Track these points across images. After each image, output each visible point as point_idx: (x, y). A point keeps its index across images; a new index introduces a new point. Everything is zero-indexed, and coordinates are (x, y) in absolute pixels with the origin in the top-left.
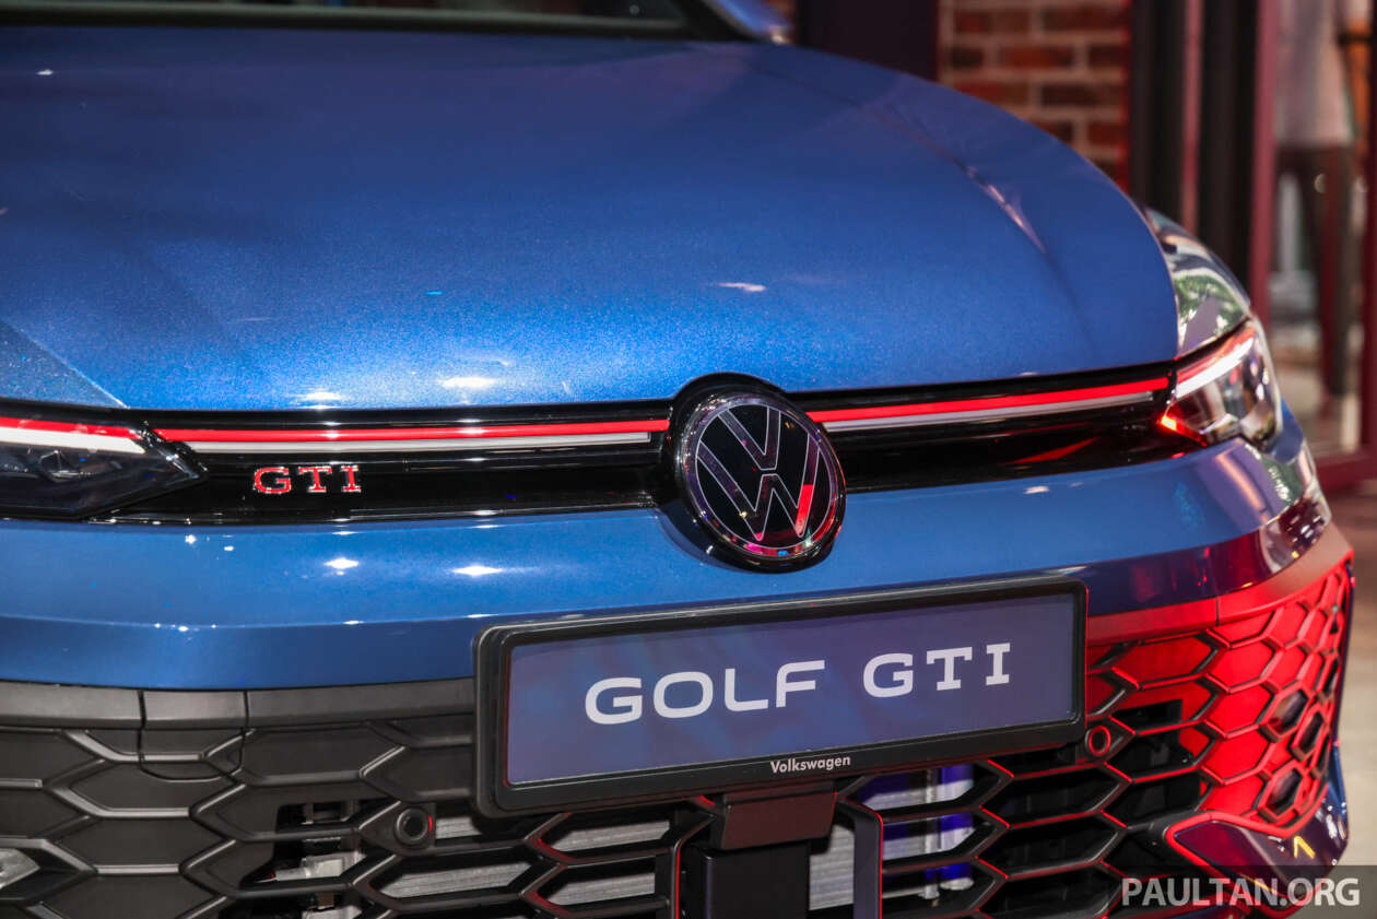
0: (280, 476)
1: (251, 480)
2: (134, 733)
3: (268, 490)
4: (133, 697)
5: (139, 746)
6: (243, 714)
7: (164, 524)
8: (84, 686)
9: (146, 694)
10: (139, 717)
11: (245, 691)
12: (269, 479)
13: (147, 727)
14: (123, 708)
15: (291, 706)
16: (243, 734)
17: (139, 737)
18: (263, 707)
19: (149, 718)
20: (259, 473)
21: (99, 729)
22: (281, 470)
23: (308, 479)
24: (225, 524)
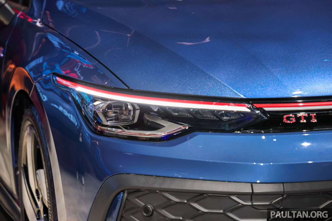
0: (292, 117)
1: (283, 119)
2: (250, 196)
3: (289, 122)
4: (249, 185)
5: (251, 200)
6: (282, 190)
7: (255, 132)
8: (235, 182)
9: (253, 184)
10: (251, 191)
11: (283, 183)
12: (288, 118)
13: (254, 194)
14: (246, 189)
15: (297, 188)
16: (283, 196)
17: (251, 197)
18: (289, 188)
19: (254, 191)
20: (285, 116)
21: (239, 195)
22: (291, 115)
23: (300, 118)
24: (273, 132)
